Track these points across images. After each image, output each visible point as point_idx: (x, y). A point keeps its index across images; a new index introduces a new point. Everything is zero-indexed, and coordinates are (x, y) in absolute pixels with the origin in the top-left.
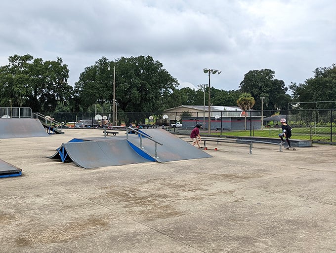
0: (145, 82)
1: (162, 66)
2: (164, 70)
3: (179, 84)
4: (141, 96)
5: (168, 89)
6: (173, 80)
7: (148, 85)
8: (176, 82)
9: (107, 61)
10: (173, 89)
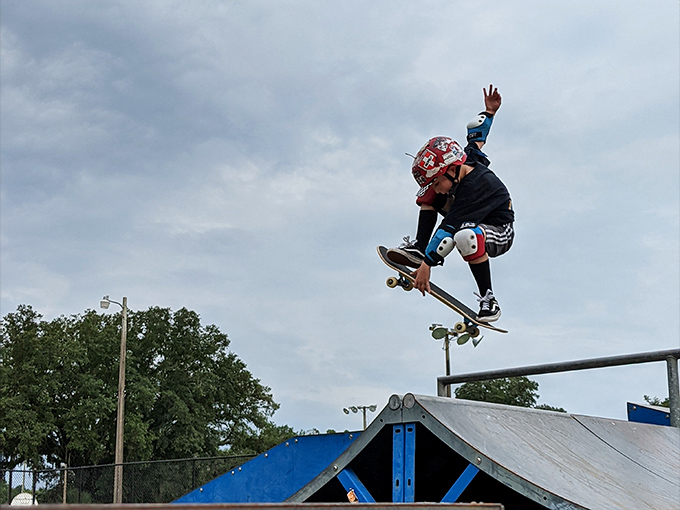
0: (170, 393)
1: (226, 344)
2: (232, 357)
3: (276, 407)
4: (155, 442)
5: (245, 421)
6: (258, 393)
7: (183, 406)
8: (269, 399)
9: (37, 321)
10: (260, 422)
